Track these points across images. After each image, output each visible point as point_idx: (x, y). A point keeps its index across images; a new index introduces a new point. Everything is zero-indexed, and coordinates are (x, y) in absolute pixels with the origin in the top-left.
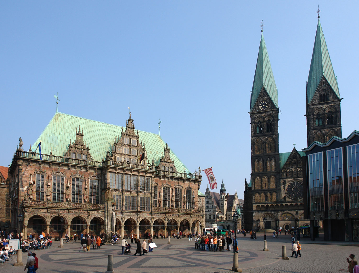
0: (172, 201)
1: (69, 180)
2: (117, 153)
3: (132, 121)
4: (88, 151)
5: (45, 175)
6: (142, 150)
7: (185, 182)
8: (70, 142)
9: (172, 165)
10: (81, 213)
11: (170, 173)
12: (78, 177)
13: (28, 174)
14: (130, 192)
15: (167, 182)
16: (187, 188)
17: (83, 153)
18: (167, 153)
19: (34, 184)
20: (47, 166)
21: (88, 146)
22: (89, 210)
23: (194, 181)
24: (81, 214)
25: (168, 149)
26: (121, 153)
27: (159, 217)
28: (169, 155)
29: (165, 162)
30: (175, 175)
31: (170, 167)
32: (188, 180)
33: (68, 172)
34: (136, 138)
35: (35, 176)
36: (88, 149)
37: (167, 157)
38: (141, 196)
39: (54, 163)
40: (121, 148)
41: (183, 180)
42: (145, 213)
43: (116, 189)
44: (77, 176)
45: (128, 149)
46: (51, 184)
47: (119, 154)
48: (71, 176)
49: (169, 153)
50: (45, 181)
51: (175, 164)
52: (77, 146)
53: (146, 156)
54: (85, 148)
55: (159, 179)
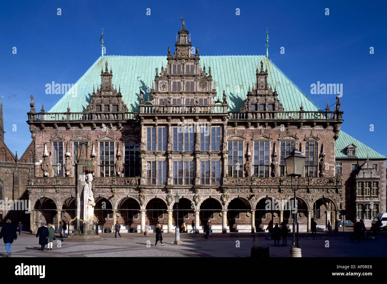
1: (94, 146)
2: (159, 93)
4: (119, 99)
5: (63, 143)
6: (205, 80)
7: (303, 128)
8: (94, 89)
9: (273, 99)
10: (103, 192)
11: (268, 114)
12: (107, 140)
13: (42, 144)
14: (181, 155)
15: (263, 131)
16: (308, 138)
17: (112, 102)
18: (262, 80)
19: (51, 156)
20: (64, 129)
21: (120, 91)
22: (114, 187)
23: (324, 125)
24: (103, 194)
25: (264, 70)
26: (167, 91)
27: (239, 194)
28: (266, 82)
29: (256, 95)
30: (279, 116)
31: (267, 104)
32: (310, 123)
33: (93, 134)
35: (51, 144)
36: (119, 96)
37: (262, 86)
38: (202, 160)
39: (74, 124)
40: (166, 83)
41: (298, 124)
42: (209, 188)
43: (155, 152)
44: (106, 138)
45: (179, 83)
46: (71, 153)
47: (162, 93)
48: (97, 140)
49: (266, 78)
50: (64, 151)
51: (278, 97)
52: (103, 93)
53: (214, 90)
54: (116, 95)
55: (247, 128)
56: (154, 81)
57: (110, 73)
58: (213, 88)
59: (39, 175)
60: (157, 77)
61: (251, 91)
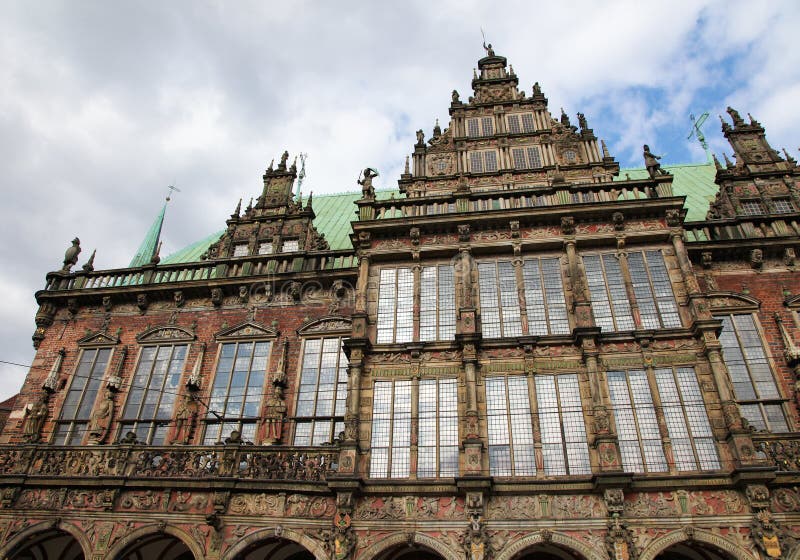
1: (202, 354)
2: (427, 180)
4: (305, 221)
5: (113, 350)
6: (572, 141)
14: (517, 352)
17: (284, 231)
18: (750, 143)
19: (61, 391)
20: (132, 311)
21: (309, 203)
24: (173, 517)
26: (453, 174)
28: (766, 145)
29: (751, 178)
33: (207, 322)
34: (529, 106)
35: (77, 355)
36: (310, 215)
38: (611, 368)
39: (158, 296)
43: (410, 344)
45: (490, 153)
46: (126, 382)
47: (439, 179)
48: (215, 338)
49: (761, 137)
50: (106, 376)
52: (260, 213)
53: (608, 159)
54: (296, 213)
55: (751, 272)
58: (601, 154)
60: (420, 147)
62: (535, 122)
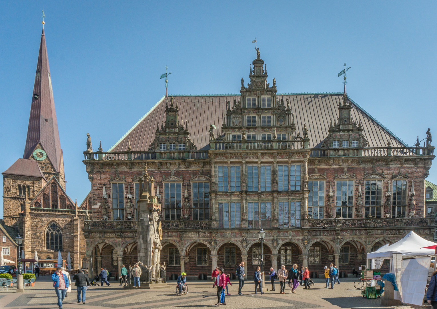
0: (357, 206)
2: (232, 128)
3: (262, 62)
4: (186, 136)
5: (124, 184)
6: (283, 114)
7: (391, 166)
8: (158, 126)
9: (357, 134)
11: (352, 151)
12: (173, 181)
16: (396, 177)
17: (179, 140)
18: (346, 113)
19: (110, 199)
26: (241, 126)
28: (350, 116)
29: (339, 131)
30: (364, 153)
31: (351, 140)
33: (157, 175)
34: (270, 93)
35: (110, 185)
36: (186, 133)
37: (346, 121)
39: (135, 164)
40: (239, 117)
44: (172, 179)
45: (254, 118)
46: (133, 196)
47: (236, 128)
49: (349, 112)
50: (125, 193)
51: (363, 132)
52: (168, 130)
53: (293, 124)
54: (182, 131)
55: (328, 167)
56: (225, 115)
57: (175, 109)
58: (291, 122)
59: (97, 218)
60: (229, 110)
61: (333, 126)
62: (271, 102)
